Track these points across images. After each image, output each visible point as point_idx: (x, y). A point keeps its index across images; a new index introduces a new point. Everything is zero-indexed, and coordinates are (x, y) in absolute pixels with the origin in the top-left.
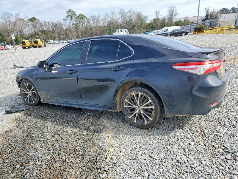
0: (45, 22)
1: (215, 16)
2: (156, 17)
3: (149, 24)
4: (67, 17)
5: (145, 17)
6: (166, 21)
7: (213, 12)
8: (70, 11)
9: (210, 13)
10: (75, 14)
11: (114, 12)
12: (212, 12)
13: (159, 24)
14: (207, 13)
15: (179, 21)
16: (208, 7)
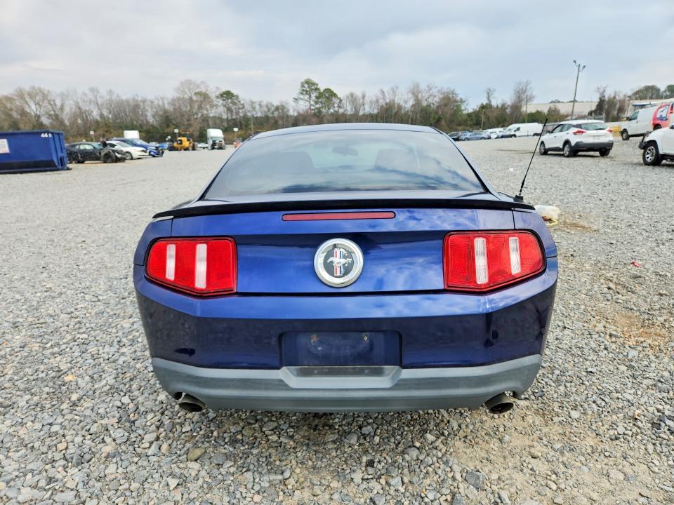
0: (253, 103)
1: (618, 106)
2: (485, 102)
3: (469, 115)
4: (302, 93)
5: (462, 101)
6: (508, 111)
7: (614, 97)
8: (308, 82)
9: (606, 99)
10: (317, 89)
11: (397, 88)
12: (612, 96)
13: (493, 115)
14: (600, 99)
15: (538, 112)
16: (604, 86)
